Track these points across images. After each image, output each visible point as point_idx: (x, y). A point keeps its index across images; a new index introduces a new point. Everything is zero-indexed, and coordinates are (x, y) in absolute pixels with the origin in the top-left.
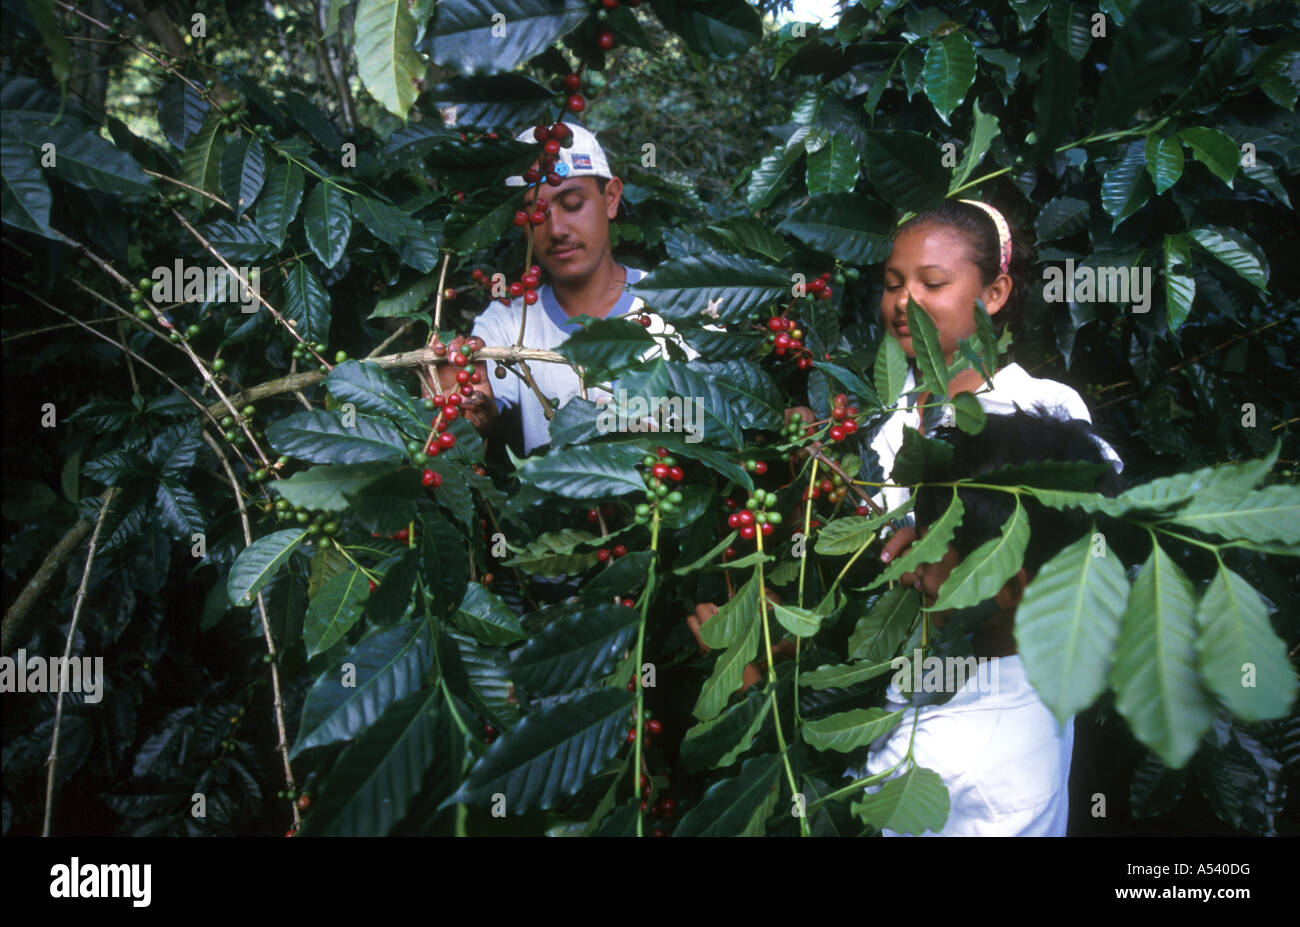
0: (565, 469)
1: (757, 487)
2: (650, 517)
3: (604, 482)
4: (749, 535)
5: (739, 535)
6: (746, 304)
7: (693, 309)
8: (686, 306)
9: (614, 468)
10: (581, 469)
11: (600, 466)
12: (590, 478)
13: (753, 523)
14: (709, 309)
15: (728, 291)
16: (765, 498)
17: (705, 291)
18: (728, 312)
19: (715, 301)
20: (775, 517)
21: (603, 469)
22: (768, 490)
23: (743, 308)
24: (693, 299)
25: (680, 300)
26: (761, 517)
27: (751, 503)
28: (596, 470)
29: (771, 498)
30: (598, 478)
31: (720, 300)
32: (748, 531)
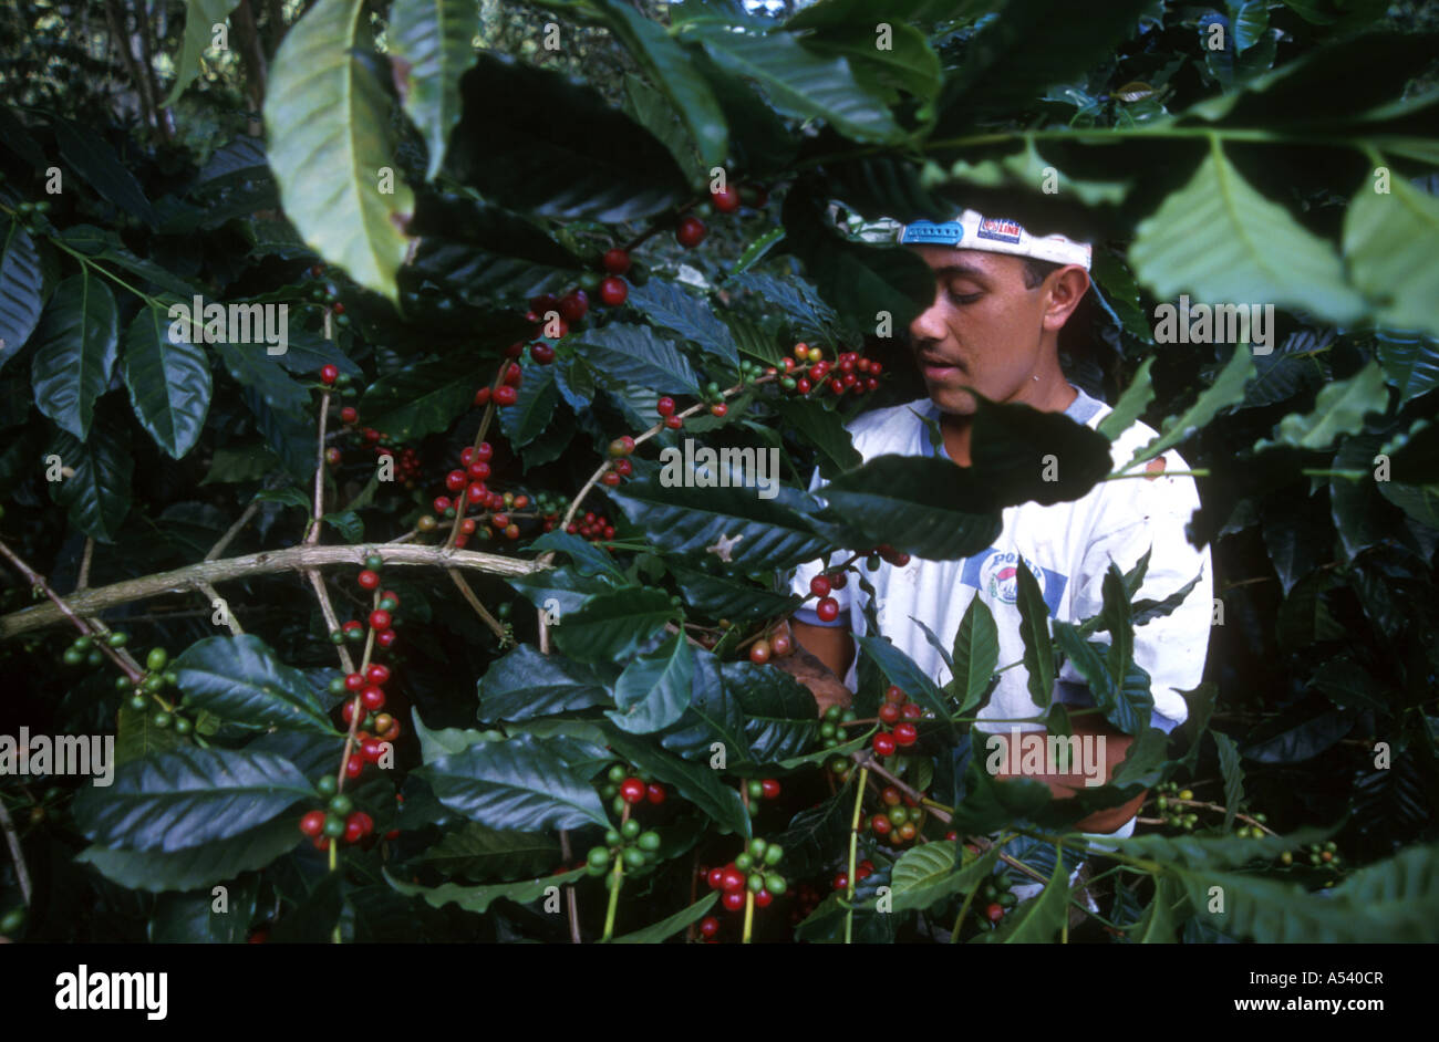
0: (491, 776)
1: (756, 835)
2: (610, 865)
3: (548, 804)
4: (735, 905)
5: (719, 902)
6: (776, 552)
7: (696, 542)
8: (687, 534)
9: (562, 784)
10: (515, 780)
11: (542, 778)
12: (524, 797)
13: (743, 888)
14: (719, 547)
15: (754, 528)
16: (765, 852)
17: (720, 520)
18: (745, 557)
19: (730, 536)
20: (777, 884)
21: (547, 785)
22: (769, 842)
23: (770, 556)
24: (700, 525)
25: (680, 523)
26: (755, 882)
27: (743, 860)
28: (535, 784)
29: (775, 853)
30: (539, 798)
31: (739, 538)
32: (735, 898)
